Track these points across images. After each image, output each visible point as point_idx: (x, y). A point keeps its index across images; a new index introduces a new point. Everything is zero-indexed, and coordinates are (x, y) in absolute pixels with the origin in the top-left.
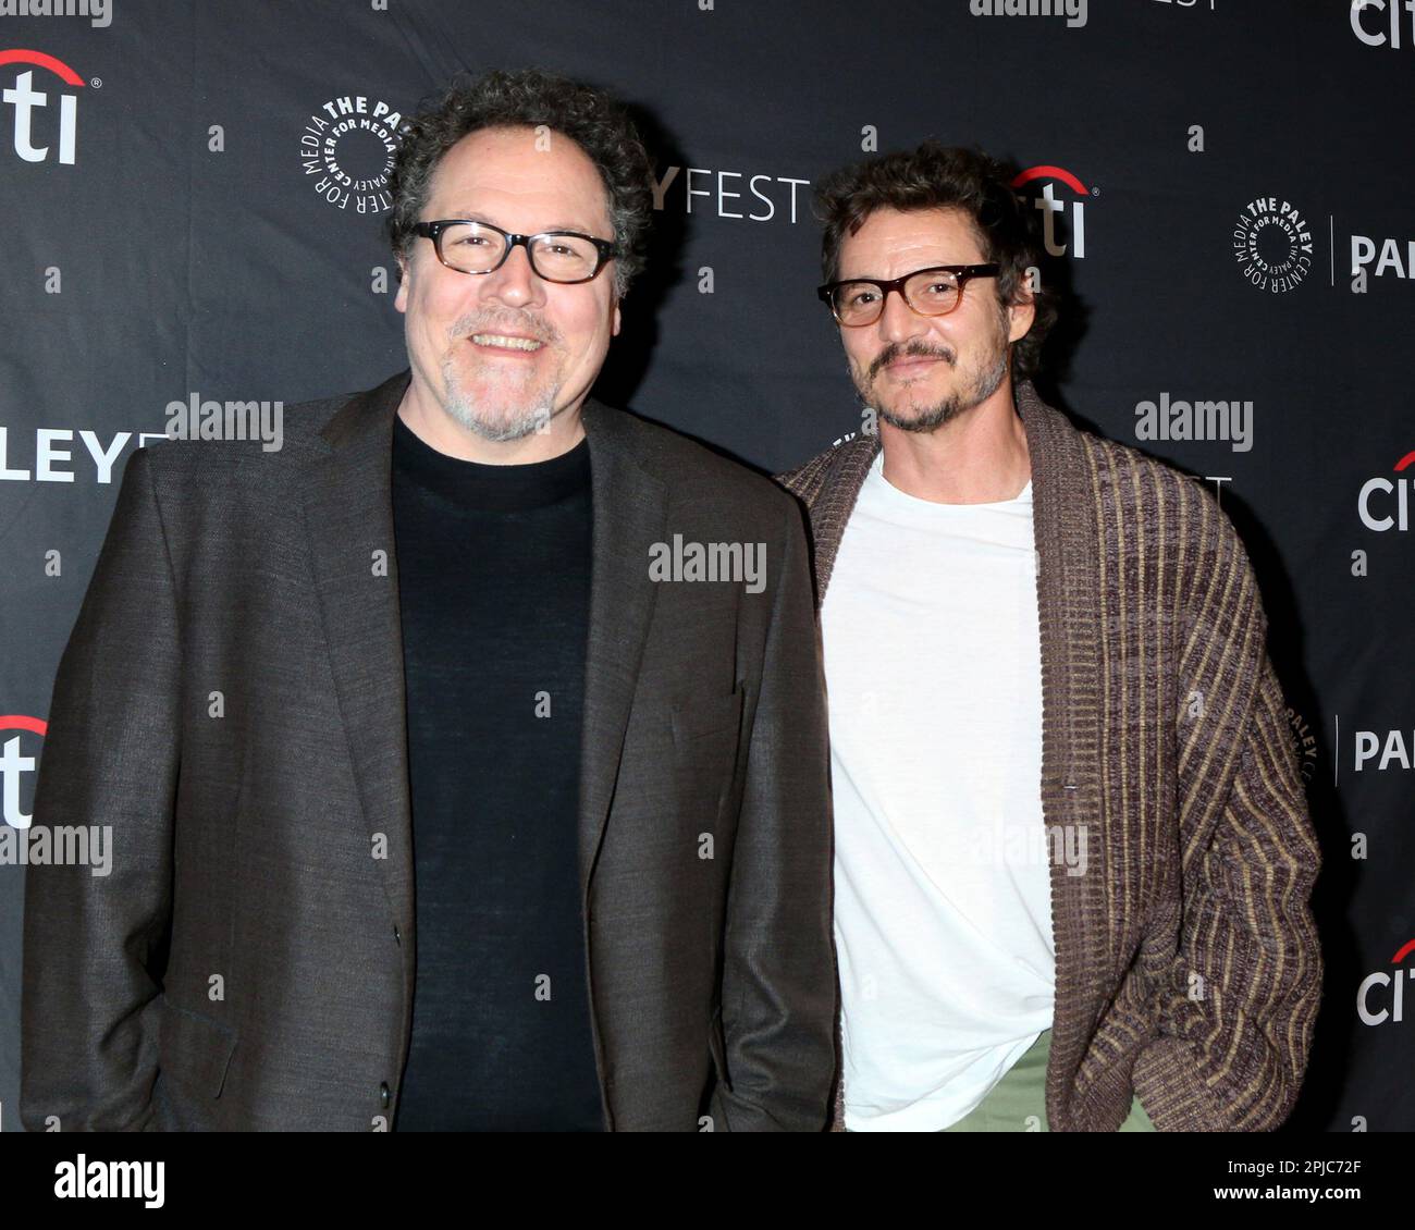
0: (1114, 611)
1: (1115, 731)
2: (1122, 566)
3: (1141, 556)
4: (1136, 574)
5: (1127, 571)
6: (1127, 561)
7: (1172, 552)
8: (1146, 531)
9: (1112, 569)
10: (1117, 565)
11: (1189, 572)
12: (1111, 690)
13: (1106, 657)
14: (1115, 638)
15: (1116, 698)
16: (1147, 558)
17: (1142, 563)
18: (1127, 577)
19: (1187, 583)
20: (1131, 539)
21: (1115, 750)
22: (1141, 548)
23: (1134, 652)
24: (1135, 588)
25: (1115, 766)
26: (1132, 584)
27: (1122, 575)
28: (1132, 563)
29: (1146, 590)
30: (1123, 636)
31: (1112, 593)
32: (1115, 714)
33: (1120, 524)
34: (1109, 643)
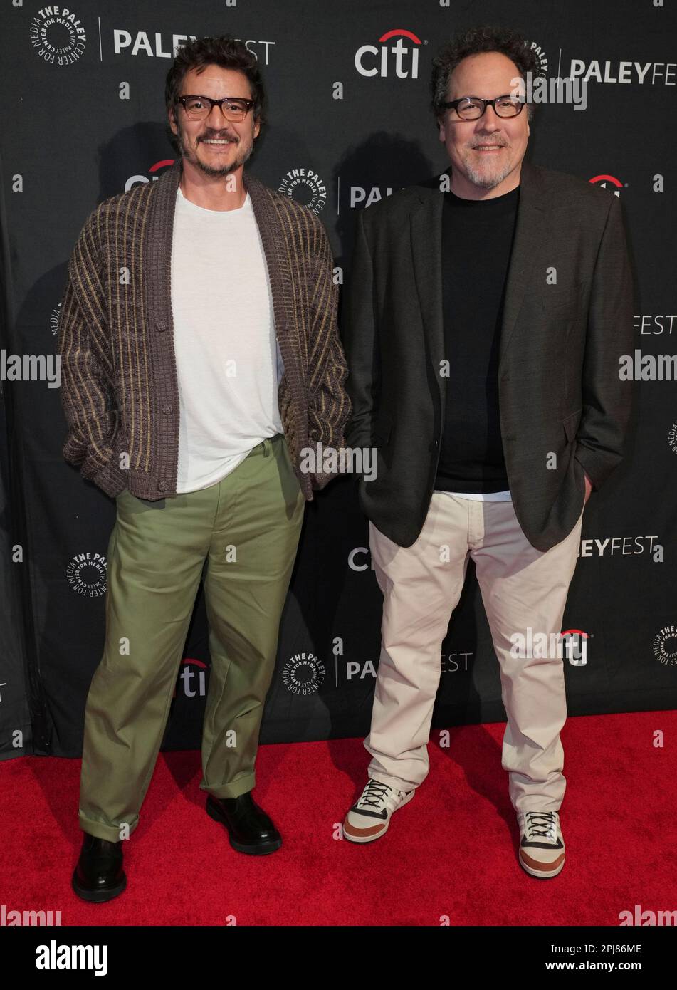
0: (293, 258)
1: (299, 308)
2: (293, 239)
3: (300, 235)
4: (299, 242)
5: (296, 240)
6: (295, 236)
7: (312, 233)
8: (301, 224)
9: (290, 241)
10: (291, 238)
11: (318, 242)
12: (296, 290)
13: (293, 276)
14: (295, 269)
15: (298, 294)
16: (303, 235)
17: (301, 237)
18: (296, 244)
19: (317, 247)
20: (295, 227)
21: (299, 315)
22: (300, 231)
23: (302, 275)
24: (300, 248)
25: (300, 322)
26: (298, 247)
27: (294, 242)
28: (297, 237)
29: (304, 248)
30: (298, 268)
31: (292, 250)
32: (298, 301)
33: (290, 221)
34: (293, 271)
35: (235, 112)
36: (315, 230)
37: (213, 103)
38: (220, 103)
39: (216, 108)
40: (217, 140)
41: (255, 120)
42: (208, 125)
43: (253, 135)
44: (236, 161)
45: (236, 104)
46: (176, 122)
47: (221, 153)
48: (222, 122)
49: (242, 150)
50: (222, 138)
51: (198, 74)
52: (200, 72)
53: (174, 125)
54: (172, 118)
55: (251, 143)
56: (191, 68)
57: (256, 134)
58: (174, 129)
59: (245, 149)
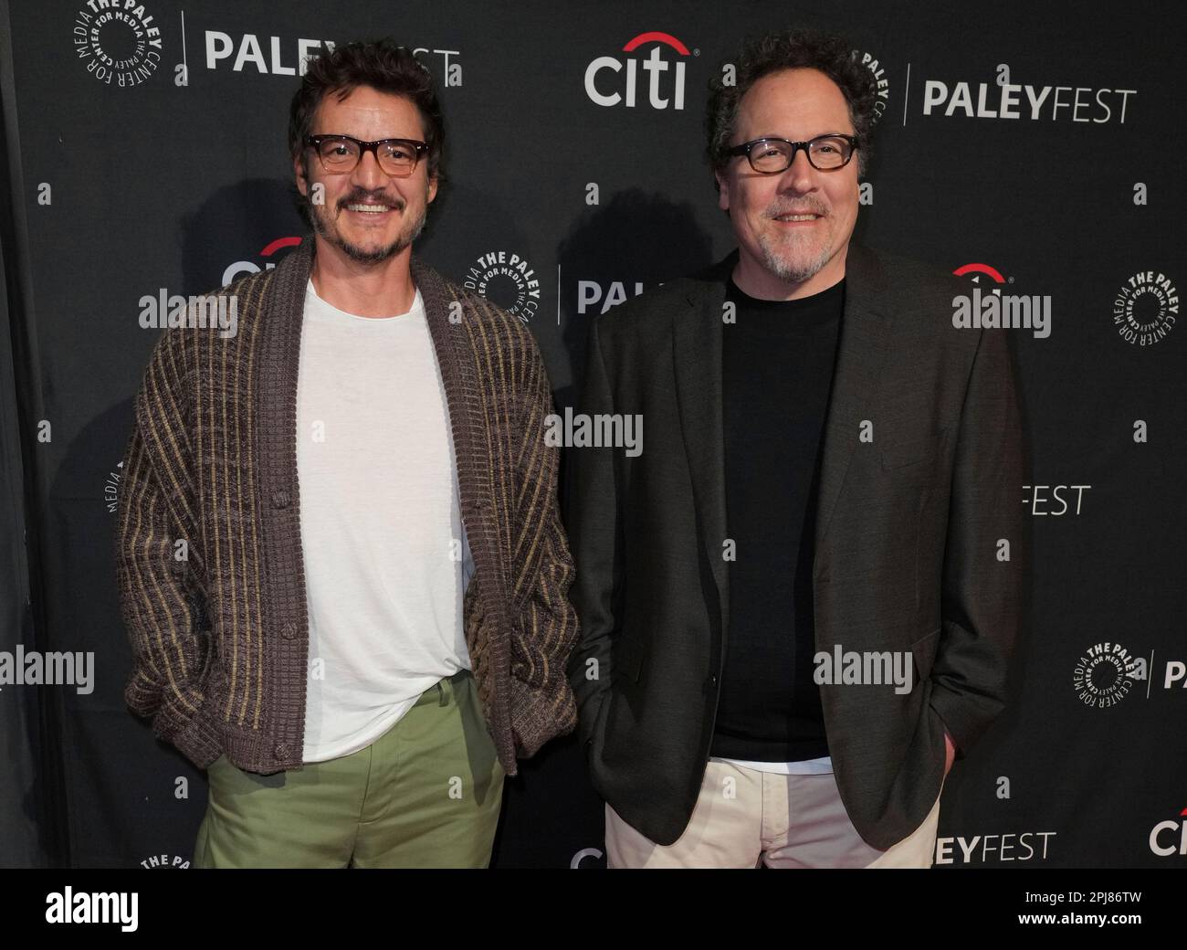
0: (489, 392)
1: (497, 472)
3: (500, 356)
4: (499, 368)
5: (493, 365)
6: (492, 359)
7: (518, 354)
8: (501, 339)
9: (484, 365)
10: (486, 361)
11: (528, 369)
12: (492, 444)
13: (487, 422)
14: (490, 410)
15: (496, 449)
16: (504, 357)
17: (501, 361)
18: (494, 370)
19: (527, 376)
20: (493, 343)
21: (497, 484)
22: (500, 350)
23: (502, 420)
24: (499, 377)
25: (499, 495)
26: (497, 375)
27: (490, 368)
28: (495, 360)
29: (506, 377)
30: (496, 408)
31: (486, 380)
32: (496, 460)
33: (483, 334)
34: (488, 414)
35: (398, 161)
36: (524, 349)
37: (364, 147)
38: (373, 147)
39: (368, 155)
40: (370, 205)
41: (430, 174)
42: (356, 181)
43: (426, 198)
44: (399, 240)
45: (400, 149)
46: (306, 176)
47: (375, 226)
48: (377, 177)
49: (408, 222)
50: (376, 202)
51: (340, 101)
52: (344, 97)
53: (302, 180)
54: (299, 170)
55: (424, 211)
56: (328, 90)
57: (432, 196)
58: (302, 188)
59: (413, 220)
